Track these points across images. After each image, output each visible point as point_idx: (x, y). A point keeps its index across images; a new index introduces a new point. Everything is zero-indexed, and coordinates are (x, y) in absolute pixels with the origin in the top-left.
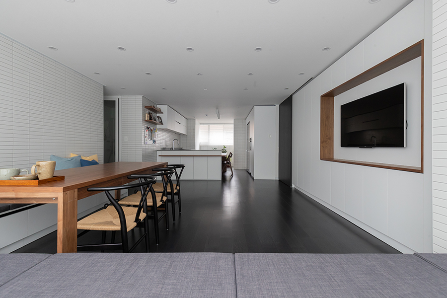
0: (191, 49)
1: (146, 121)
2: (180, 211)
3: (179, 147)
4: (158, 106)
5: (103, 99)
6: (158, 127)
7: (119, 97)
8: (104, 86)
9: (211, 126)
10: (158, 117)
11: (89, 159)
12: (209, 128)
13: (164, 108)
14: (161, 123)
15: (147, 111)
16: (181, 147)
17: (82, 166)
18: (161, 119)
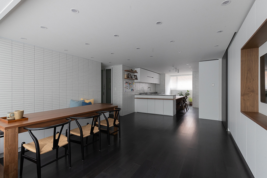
0: (117, 36)
1: (125, 78)
2: (120, 138)
3: (155, 92)
4: (135, 69)
5: (101, 70)
6: (135, 81)
7: (113, 67)
8: (101, 63)
9: (179, 77)
10: (135, 76)
11: (87, 101)
12: (177, 79)
13: (138, 70)
14: (137, 79)
15: (126, 73)
16: (157, 91)
17: (83, 105)
18: (137, 76)
